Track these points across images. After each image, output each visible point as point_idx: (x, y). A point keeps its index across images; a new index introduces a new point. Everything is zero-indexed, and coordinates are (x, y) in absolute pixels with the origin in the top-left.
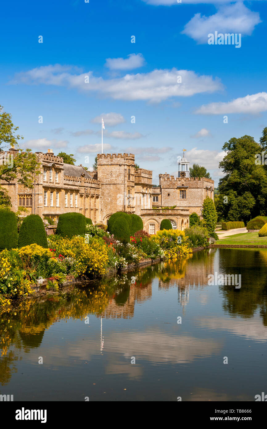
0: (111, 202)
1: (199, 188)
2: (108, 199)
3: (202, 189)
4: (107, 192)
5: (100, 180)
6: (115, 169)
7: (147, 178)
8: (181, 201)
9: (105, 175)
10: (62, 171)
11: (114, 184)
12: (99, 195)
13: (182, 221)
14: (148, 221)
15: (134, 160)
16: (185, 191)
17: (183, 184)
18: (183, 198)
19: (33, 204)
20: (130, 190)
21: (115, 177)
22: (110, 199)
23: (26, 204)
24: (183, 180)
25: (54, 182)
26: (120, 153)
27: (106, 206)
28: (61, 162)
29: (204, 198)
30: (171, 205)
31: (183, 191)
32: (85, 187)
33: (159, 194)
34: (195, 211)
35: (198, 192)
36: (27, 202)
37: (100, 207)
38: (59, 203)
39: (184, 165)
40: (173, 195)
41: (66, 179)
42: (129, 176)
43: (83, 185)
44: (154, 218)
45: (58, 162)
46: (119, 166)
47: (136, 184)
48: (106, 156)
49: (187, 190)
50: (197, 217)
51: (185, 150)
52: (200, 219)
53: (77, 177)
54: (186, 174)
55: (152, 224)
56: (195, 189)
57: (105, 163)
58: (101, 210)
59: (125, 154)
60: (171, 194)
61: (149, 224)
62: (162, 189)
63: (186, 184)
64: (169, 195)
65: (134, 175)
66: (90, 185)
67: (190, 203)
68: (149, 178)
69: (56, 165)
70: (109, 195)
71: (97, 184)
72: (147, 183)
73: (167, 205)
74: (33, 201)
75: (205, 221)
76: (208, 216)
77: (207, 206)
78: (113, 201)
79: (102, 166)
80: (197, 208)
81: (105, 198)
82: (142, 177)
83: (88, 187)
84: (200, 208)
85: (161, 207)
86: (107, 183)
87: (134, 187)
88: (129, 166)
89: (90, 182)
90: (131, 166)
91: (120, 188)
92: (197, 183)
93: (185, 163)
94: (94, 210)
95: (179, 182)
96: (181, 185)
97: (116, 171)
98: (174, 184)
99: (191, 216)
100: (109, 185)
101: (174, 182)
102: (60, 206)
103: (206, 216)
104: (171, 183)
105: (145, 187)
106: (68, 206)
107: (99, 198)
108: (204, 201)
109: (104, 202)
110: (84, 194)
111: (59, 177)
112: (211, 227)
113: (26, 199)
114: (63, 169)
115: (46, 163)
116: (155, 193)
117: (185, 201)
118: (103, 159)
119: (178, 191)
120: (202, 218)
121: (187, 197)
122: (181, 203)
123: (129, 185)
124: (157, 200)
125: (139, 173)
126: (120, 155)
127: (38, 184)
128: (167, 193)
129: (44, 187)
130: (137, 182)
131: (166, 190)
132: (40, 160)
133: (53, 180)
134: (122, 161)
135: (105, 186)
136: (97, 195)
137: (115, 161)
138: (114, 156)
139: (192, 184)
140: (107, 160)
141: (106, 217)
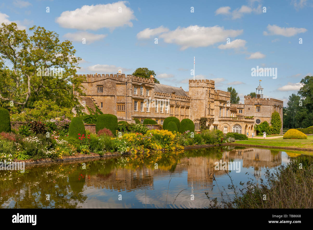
0: (197, 111)
1: (269, 105)
2: (196, 110)
3: (271, 106)
4: (195, 104)
5: (191, 97)
6: (200, 90)
7: (225, 97)
8: (257, 113)
9: (194, 93)
10: (152, 89)
11: (199, 100)
12: (190, 107)
13: (246, 126)
14: (224, 125)
15: (214, 85)
16: (260, 107)
17: (259, 102)
18: (258, 111)
19: (125, 109)
20: (210, 104)
21: (200, 95)
22: (196, 109)
23: (121, 109)
24: (258, 100)
25: (145, 96)
26: (203, 79)
27: (194, 114)
28: (152, 83)
29: (272, 112)
30: (250, 115)
31: (258, 107)
32: (176, 100)
33: (243, 109)
34: (266, 120)
35: (268, 108)
36: (122, 108)
37: (190, 114)
38: (150, 110)
39: (260, 90)
40: (252, 109)
41: (157, 94)
42: (210, 95)
43: (173, 99)
44: (227, 123)
45: (149, 82)
46: (202, 88)
47: (215, 100)
48: (194, 81)
49: (261, 106)
50: (267, 124)
51: (261, 81)
52: (269, 125)
53: (168, 94)
54: (261, 96)
55: (226, 127)
56: (266, 106)
57: (194, 86)
58: (191, 116)
59: (206, 80)
60: (250, 109)
61: (224, 126)
62: (245, 105)
63: (261, 102)
64: (249, 109)
65: (213, 94)
66: (181, 100)
67: (263, 115)
68: (226, 97)
69: (145, 84)
70: (196, 107)
71: (187, 99)
72: (225, 100)
73: (248, 115)
74: (126, 108)
75: (273, 127)
76: (274, 123)
77: (275, 117)
78: (199, 111)
79: (192, 88)
80: (267, 118)
81: (194, 109)
82: (220, 96)
83: (178, 101)
84: (269, 118)
85: (244, 116)
86: (195, 99)
87: (214, 102)
88: (209, 88)
89: (181, 97)
90: (211, 89)
91: (203, 103)
92: (268, 102)
93: (261, 89)
94: (184, 116)
95: (256, 101)
96: (257, 103)
97: (201, 91)
98: (253, 102)
99: (264, 123)
100: (196, 100)
101: (253, 101)
102: (150, 112)
103: (273, 124)
104: (251, 102)
105: (223, 103)
106: (158, 112)
107: (190, 108)
108: (272, 114)
109: (193, 111)
110: (174, 105)
111: (150, 93)
112: (277, 131)
113: (121, 106)
114: (153, 88)
115: (137, 83)
116: (240, 108)
117: (259, 113)
118: (192, 83)
119: (255, 107)
120: (271, 125)
121: (261, 111)
122: (257, 115)
123: (209, 101)
124: (242, 112)
125: (217, 93)
126: (203, 81)
127: (128, 96)
128: (248, 108)
129: (133, 98)
130: (216, 99)
131: (248, 106)
132: (130, 80)
133: (144, 94)
134: (205, 85)
135: (193, 101)
136: (187, 106)
137: (200, 84)
138: (199, 81)
139: (264, 103)
140: (195, 84)
141: (194, 121)
